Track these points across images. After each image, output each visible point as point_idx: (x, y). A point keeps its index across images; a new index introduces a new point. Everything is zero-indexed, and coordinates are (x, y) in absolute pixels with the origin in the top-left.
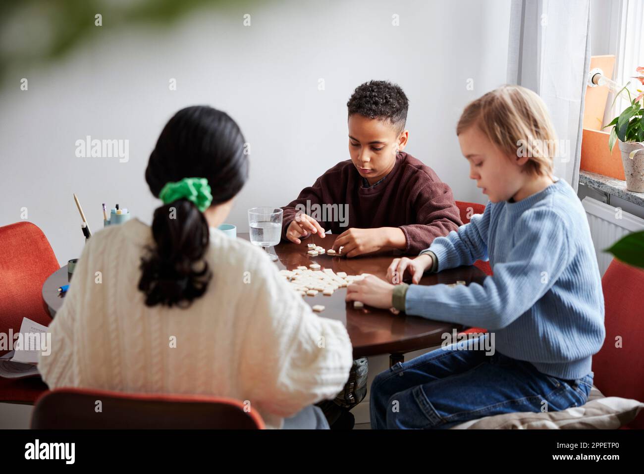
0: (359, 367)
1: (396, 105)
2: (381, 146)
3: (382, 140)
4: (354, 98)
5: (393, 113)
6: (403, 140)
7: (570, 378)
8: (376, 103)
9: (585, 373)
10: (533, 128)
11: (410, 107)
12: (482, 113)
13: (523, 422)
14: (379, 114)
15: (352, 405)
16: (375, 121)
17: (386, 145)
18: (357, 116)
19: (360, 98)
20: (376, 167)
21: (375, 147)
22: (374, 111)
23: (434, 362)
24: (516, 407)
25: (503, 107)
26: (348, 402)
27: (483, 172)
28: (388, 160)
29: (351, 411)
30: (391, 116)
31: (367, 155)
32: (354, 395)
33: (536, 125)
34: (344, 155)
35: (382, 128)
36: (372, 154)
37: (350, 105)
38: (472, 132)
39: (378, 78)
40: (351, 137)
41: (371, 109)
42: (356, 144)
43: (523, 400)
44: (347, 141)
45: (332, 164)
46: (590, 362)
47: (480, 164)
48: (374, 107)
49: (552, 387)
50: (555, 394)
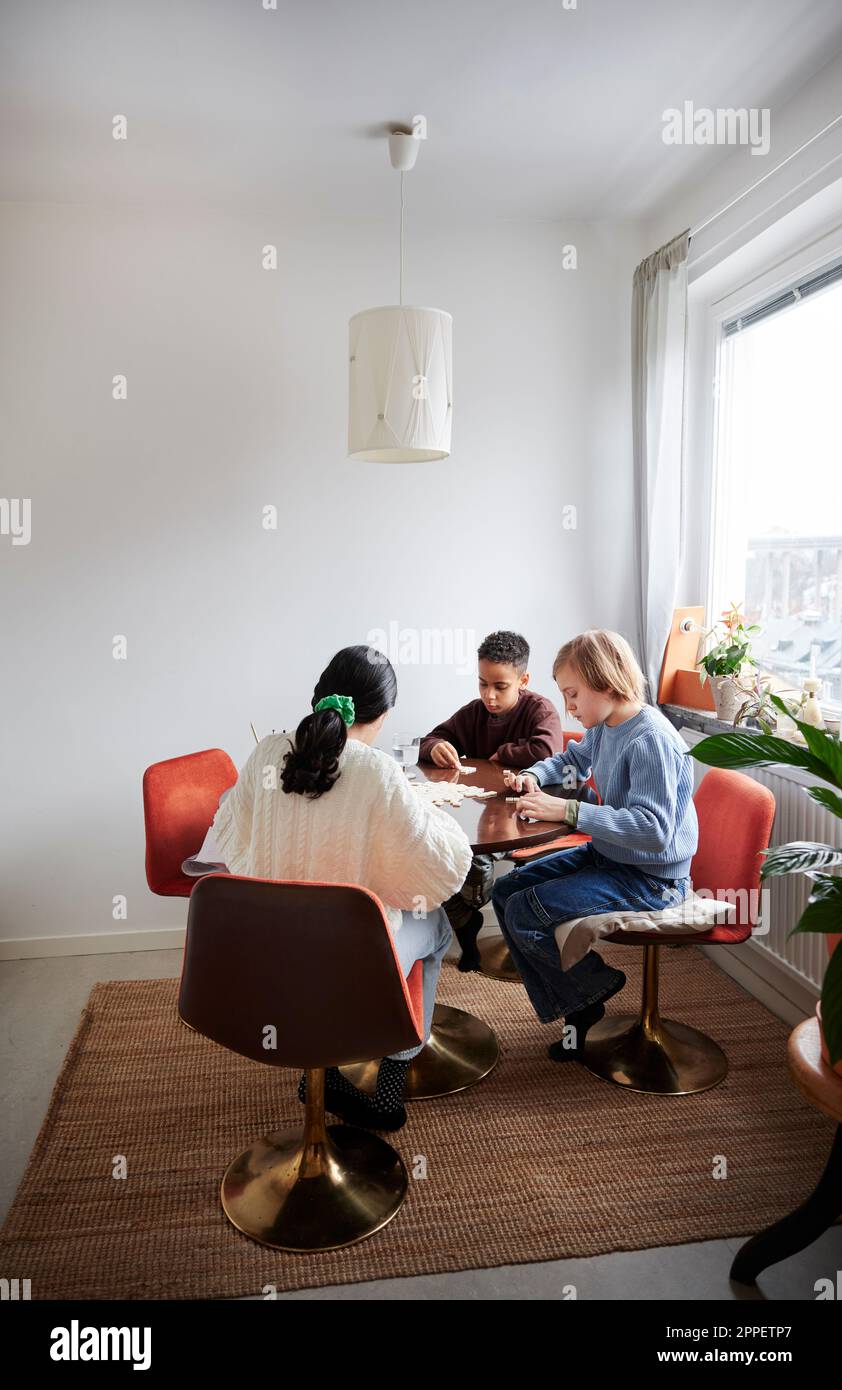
0: (485, 872)
1: (518, 651)
2: (505, 686)
3: (505, 681)
4: (483, 645)
5: (515, 658)
6: (525, 681)
7: (668, 876)
8: (501, 650)
9: (684, 873)
10: (616, 660)
11: (530, 653)
12: (573, 651)
13: (624, 920)
14: (503, 659)
15: (481, 906)
16: (500, 666)
17: (509, 685)
18: (485, 660)
19: (489, 645)
20: (501, 704)
21: (500, 686)
22: (499, 656)
23: (544, 865)
24: (616, 906)
25: (590, 644)
26: (476, 902)
27: (578, 702)
28: (512, 698)
29: (481, 910)
30: (513, 661)
31: (493, 694)
32: (482, 897)
33: (618, 658)
34: (476, 694)
35: (507, 671)
36: (498, 692)
37: (480, 651)
38: (567, 670)
39: (504, 629)
40: (481, 679)
41: (496, 655)
42: (484, 685)
43: (623, 902)
44: (477, 681)
45: (466, 702)
46: (689, 865)
47: (575, 696)
48: (499, 653)
49: (650, 890)
50: (652, 895)
